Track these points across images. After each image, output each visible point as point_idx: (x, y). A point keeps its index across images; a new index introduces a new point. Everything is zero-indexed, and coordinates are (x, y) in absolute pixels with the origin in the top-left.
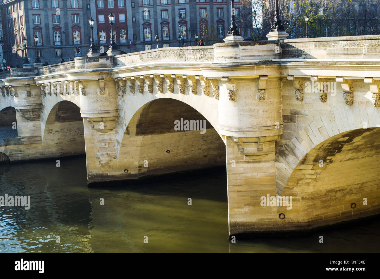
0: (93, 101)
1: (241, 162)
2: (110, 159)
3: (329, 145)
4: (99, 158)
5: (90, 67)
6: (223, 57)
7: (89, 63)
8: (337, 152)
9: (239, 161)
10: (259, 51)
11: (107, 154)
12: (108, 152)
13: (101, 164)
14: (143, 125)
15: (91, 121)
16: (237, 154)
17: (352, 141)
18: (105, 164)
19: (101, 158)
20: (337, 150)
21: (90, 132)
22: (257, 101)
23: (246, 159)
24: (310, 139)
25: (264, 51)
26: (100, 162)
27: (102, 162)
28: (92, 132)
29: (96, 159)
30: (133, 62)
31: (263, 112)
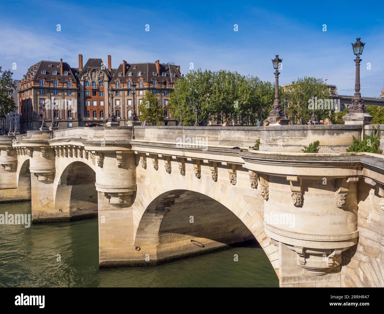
0: (37, 161)
1: (109, 209)
2: (49, 202)
3: (163, 199)
4: (41, 201)
5: (36, 138)
6: (95, 136)
7: (35, 135)
8: (171, 204)
9: (107, 209)
10: (117, 133)
11: (47, 198)
12: (48, 197)
13: (43, 205)
14: (71, 178)
15: (36, 175)
16: (106, 204)
17: (180, 197)
18: (45, 205)
19: (43, 201)
20: (171, 203)
21: (35, 182)
22: (116, 168)
23: (112, 208)
24: (150, 195)
25: (121, 133)
26: (41, 204)
27: (43, 204)
28: (37, 182)
29: (38, 202)
30: (62, 136)
31: (120, 176)
